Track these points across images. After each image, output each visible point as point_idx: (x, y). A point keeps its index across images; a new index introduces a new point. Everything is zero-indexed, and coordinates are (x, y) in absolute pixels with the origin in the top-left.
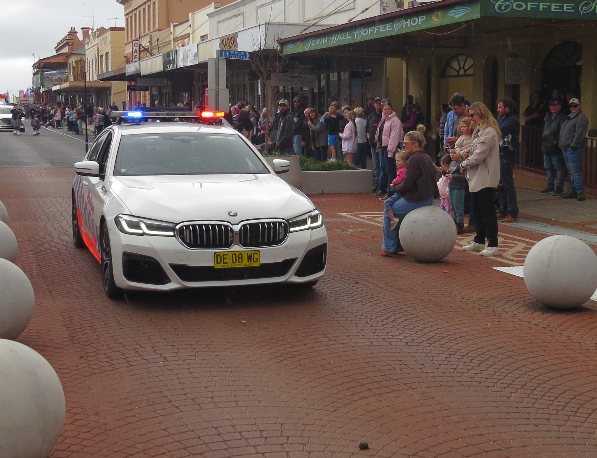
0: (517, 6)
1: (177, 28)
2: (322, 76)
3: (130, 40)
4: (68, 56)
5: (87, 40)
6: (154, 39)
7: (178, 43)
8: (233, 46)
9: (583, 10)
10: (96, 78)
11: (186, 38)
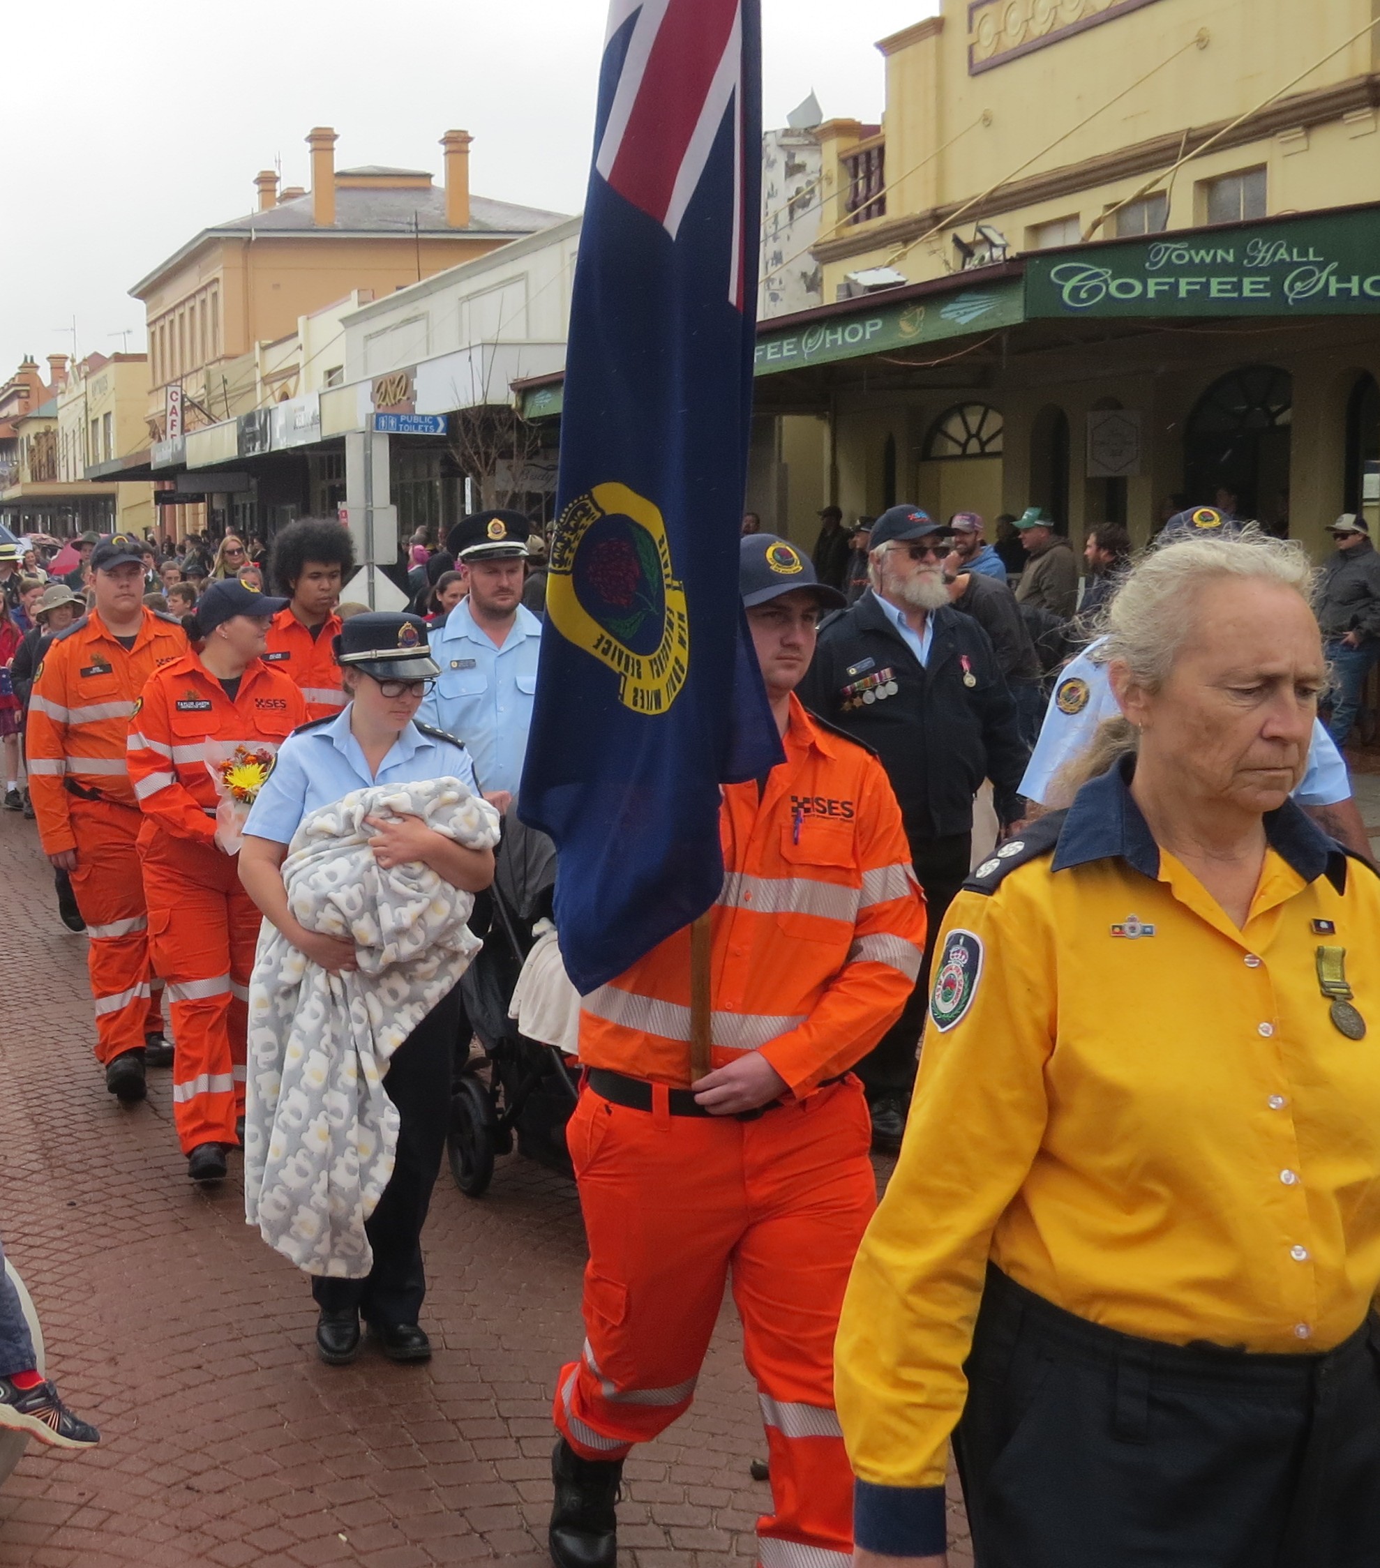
0: (1121, 288)
1: (268, 352)
3: (159, 383)
4: (19, 422)
5: (62, 385)
6: (216, 380)
7: (271, 389)
8: (405, 398)
9: (1294, 290)
10: (81, 475)
11: (288, 378)
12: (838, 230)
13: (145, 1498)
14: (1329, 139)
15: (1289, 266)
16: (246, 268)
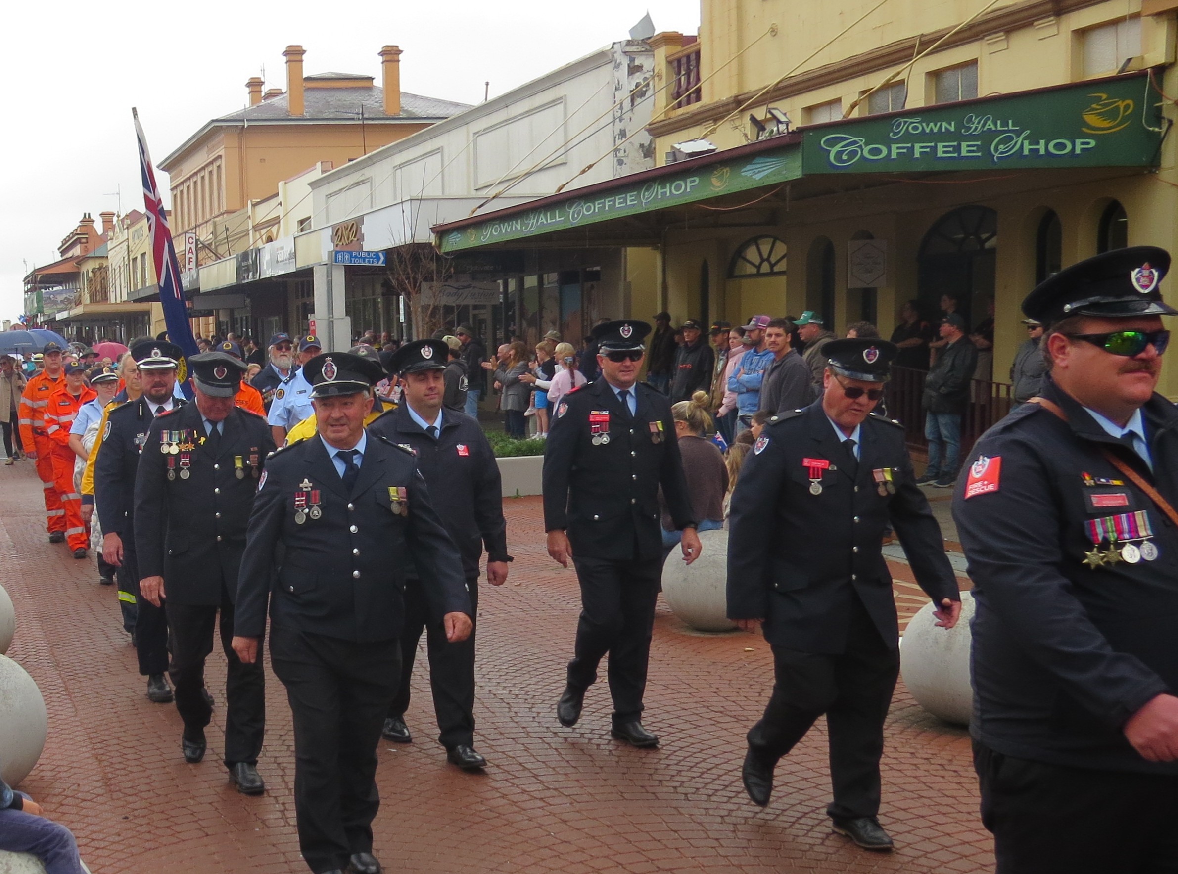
0: (872, 152)
1: (258, 208)
2: (511, 281)
3: (180, 231)
4: (80, 261)
5: (111, 234)
6: (221, 229)
7: (260, 234)
8: (355, 239)
9: (999, 150)
10: (125, 298)
11: (273, 225)
12: (666, 113)
14: (1025, 40)
15: (994, 133)
16: (240, 148)
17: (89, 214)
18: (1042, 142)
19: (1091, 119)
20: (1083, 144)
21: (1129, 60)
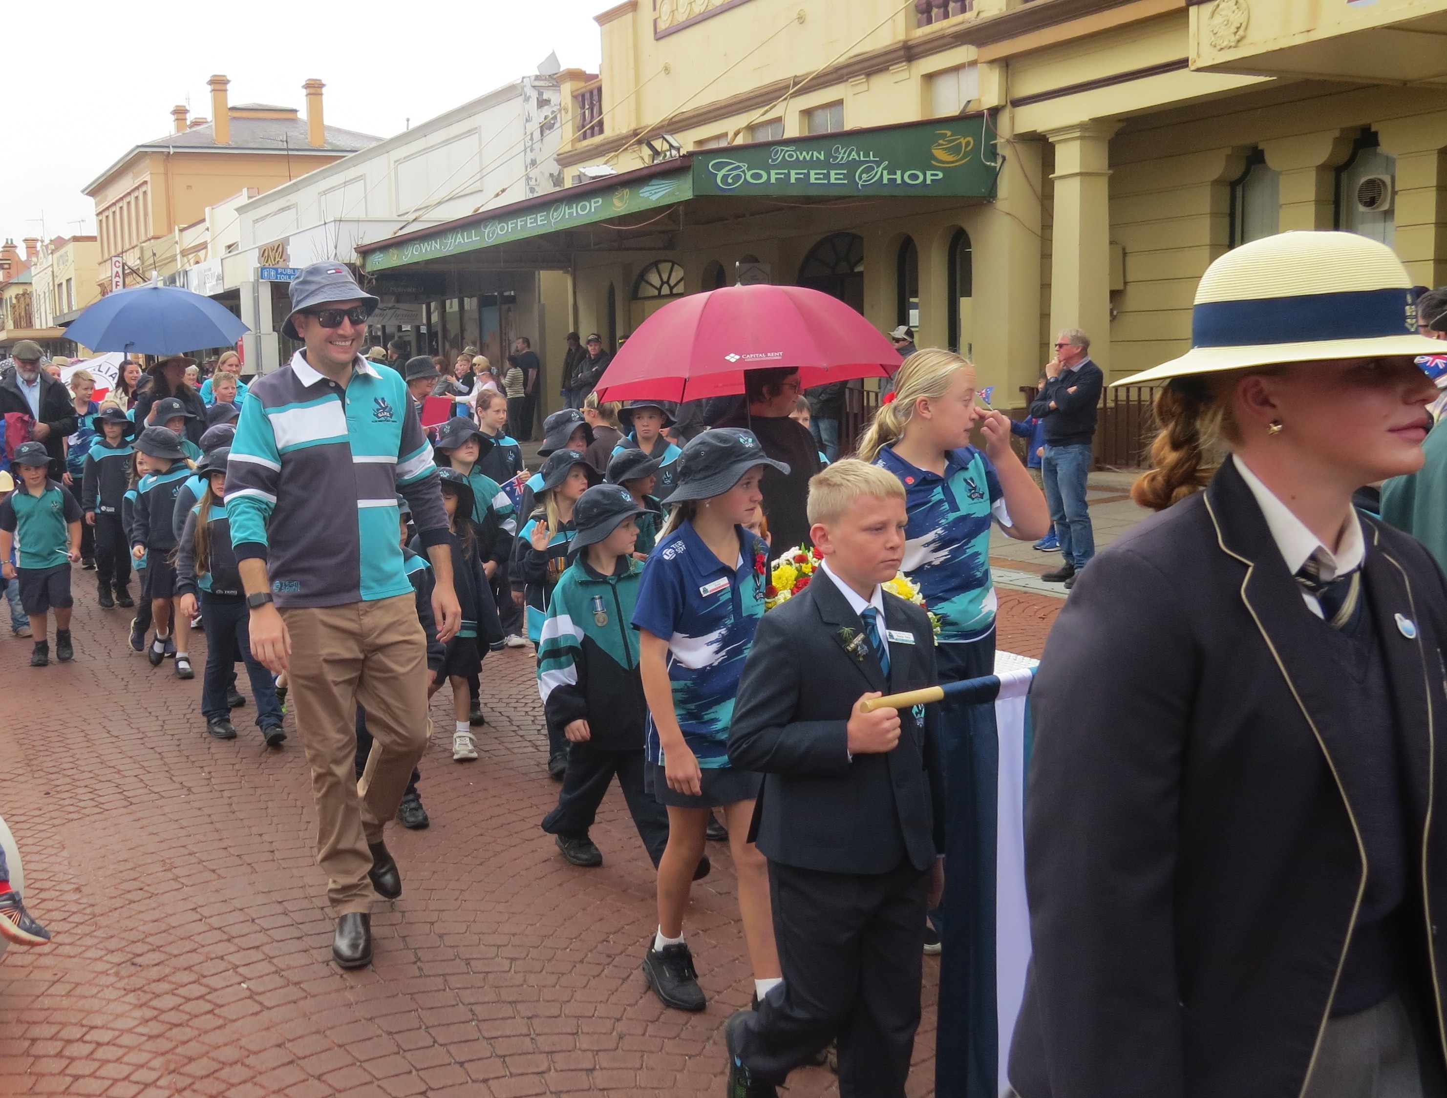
0: (753, 176)
1: (185, 233)
2: (433, 305)
3: (106, 256)
4: (2, 286)
5: (34, 259)
6: (148, 254)
7: (188, 259)
8: (282, 260)
9: (862, 179)
10: (51, 324)
11: (199, 251)
12: (572, 144)
13: (102, 973)
14: (882, 83)
15: (857, 163)
16: (166, 174)
17: (12, 240)
18: (899, 173)
19: (939, 153)
20: (932, 175)
21: (969, 102)
